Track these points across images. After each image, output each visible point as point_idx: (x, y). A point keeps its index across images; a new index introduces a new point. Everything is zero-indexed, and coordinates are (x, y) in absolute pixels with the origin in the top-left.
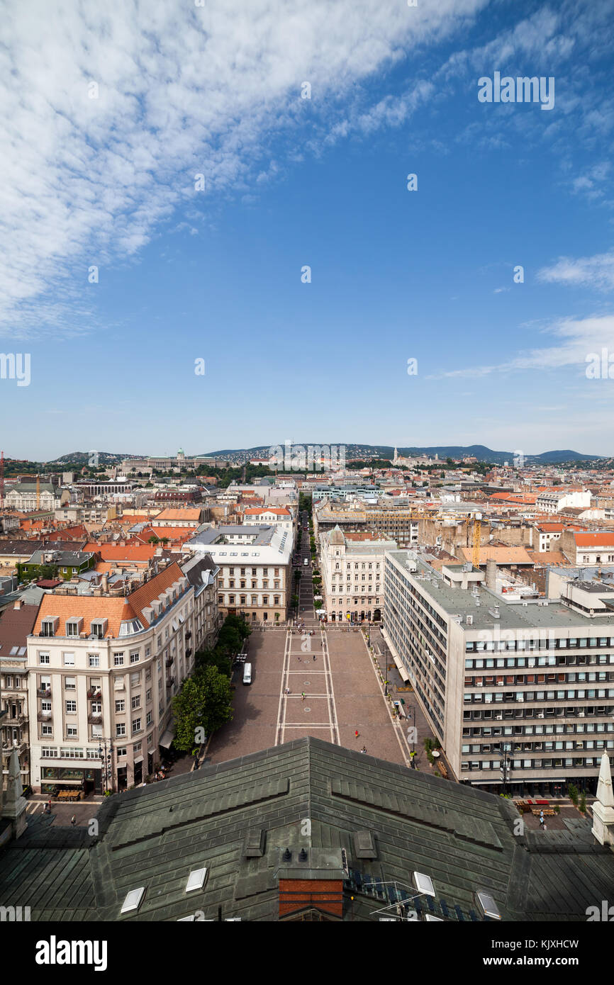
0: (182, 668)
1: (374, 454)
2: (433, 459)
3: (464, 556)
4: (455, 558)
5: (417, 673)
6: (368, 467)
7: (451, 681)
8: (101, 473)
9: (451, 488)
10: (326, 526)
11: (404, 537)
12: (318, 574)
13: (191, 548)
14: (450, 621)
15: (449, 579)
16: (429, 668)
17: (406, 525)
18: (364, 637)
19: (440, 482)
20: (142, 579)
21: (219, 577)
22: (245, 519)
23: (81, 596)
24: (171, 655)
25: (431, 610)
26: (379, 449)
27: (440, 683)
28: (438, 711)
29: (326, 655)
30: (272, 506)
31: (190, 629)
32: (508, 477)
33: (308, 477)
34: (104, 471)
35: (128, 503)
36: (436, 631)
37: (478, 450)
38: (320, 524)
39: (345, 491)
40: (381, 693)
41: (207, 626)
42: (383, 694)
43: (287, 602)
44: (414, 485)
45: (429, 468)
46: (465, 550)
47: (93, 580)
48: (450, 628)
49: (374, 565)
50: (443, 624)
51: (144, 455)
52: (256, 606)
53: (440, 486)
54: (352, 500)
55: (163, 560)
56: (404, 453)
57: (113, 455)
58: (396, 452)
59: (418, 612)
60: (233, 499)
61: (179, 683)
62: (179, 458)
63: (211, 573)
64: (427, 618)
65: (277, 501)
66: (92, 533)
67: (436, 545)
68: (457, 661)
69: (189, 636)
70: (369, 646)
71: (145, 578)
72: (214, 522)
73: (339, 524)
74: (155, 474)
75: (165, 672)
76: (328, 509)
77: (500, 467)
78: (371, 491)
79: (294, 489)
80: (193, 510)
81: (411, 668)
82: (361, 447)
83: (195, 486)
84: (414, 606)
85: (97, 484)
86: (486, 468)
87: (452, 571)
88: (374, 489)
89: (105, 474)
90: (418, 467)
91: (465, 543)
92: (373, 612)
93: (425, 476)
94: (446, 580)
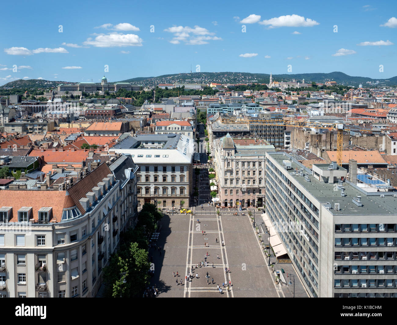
0: (110, 245)
1: (254, 79)
2: (301, 83)
3: (328, 157)
4: (321, 159)
5: (294, 248)
6: (250, 89)
7: (323, 255)
8: (41, 96)
9: (316, 105)
10: (218, 134)
11: (279, 142)
12: (213, 171)
13: (116, 152)
14: (321, 207)
15: (318, 175)
16: (304, 244)
17: (281, 133)
18: (250, 220)
19: (306, 101)
20: (79, 177)
21: (138, 174)
22: (156, 129)
23: (30, 190)
24: (102, 235)
25: (305, 199)
26: (258, 76)
27: (314, 256)
28: (313, 279)
29: (221, 234)
30: (176, 119)
31: (116, 214)
32: (362, 96)
33: (203, 98)
34: (42, 94)
35: (64, 118)
36: (310, 216)
37: (338, 76)
38: (214, 133)
39: (232, 108)
40: (266, 264)
41: (129, 212)
42: (267, 264)
43: (190, 193)
44: (286, 103)
45: (297, 90)
46: (329, 152)
47: (38, 178)
48: (321, 213)
49: (257, 164)
50: (315, 209)
51: (74, 82)
52: (166, 196)
53: (306, 104)
54: (238, 114)
55: (95, 161)
56: (277, 78)
57: (49, 82)
58: (271, 77)
59: (294, 200)
60: (146, 114)
61: (108, 257)
62: (103, 84)
63: (132, 171)
64: (302, 205)
65: (181, 115)
66: (35, 143)
67: (305, 149)
68: (328, 240)
69: (115, 219)
70: (255, 227)
71: (82, 175)
72: (132, 132)
73: (230, 133)
74: (84, 97)
75: (97, 248)
76: (220, 122)
77: (355, 89)
78: (253, 108)
79: (194, 106)
80: (116, 123)
81: (289, 244)
82: (243, 74)
83: (116, 105)
84: (290, 195)
85: (38, 104)
86: (344, 90)
87: (320, 169)
88: (255, 106)
89: (44, 96)
90: (289, 89)
91: (329, 147)
92: (256, 200)
93: (294, 97)
94: (315, 176)
